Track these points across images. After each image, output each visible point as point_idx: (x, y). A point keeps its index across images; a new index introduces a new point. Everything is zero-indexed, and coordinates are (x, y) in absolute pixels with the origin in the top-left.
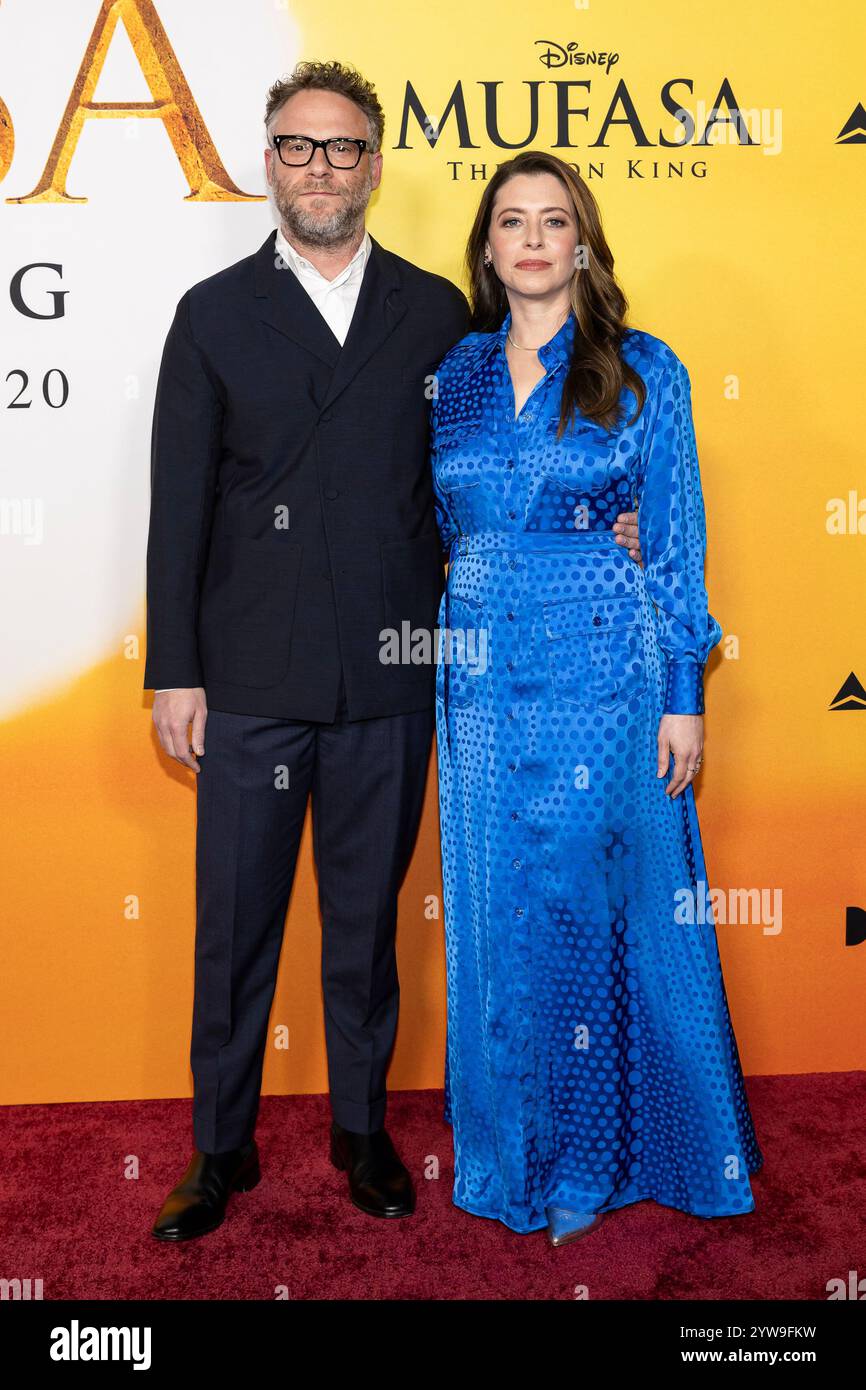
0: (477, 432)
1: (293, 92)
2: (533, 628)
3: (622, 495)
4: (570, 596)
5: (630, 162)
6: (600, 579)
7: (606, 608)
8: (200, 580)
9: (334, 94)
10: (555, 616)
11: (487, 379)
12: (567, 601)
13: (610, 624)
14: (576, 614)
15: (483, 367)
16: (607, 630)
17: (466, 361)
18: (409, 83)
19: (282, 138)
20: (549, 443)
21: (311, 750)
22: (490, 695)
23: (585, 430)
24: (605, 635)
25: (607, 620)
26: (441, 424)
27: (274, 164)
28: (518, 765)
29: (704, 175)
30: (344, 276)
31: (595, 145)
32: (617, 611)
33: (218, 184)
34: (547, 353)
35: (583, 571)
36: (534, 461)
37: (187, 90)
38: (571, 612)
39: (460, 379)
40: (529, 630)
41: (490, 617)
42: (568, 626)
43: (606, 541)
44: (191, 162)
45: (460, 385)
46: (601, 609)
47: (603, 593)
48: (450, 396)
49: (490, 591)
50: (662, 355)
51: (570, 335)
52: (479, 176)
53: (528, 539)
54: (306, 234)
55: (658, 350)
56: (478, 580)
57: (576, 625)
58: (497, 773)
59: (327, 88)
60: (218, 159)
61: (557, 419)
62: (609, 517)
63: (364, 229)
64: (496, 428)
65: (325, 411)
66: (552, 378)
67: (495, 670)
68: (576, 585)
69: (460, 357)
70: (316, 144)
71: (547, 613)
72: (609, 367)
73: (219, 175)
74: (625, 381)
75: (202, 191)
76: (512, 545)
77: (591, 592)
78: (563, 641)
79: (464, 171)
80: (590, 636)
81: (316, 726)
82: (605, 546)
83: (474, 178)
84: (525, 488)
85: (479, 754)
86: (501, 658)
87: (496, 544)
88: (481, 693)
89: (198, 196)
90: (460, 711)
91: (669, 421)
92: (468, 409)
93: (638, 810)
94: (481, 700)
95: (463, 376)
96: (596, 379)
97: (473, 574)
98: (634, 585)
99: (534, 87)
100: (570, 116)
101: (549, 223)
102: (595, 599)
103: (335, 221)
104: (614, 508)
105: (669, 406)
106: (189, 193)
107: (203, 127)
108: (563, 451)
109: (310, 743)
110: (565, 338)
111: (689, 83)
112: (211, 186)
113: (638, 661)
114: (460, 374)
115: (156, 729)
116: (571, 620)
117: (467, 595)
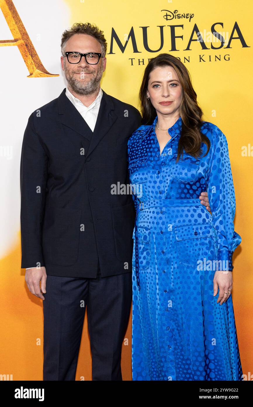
0: (145, 161)
1: (72, 35)
2: (171, 236)
3: (202, 184)
4: (185, 224)
5: (200, 56)
6: (196, 217)
7: (199, 228)
8: (42, 224)
9: (88, 35)
10: (179, 231)
11: (149, 142)
12: (184, 226)
13: (201, 234)
14: (187, 231)
15: (147, 137)
16: (200, 237)
17: (140, 136)
18: (113, 28)
19: (69, 53)
20: (173, 164)
21: (87, 289)
22: (156, 264)
23: (188, 158)
24: (199, 239)
25: (200, 233)
26: (131, 160)
27: (65, 63)
28: (168, 290)
29: (229, 60)
30: (93, 105)
31: (186, 50)
32: (203, 230)
33: (40, 70)
34: (172, 131)
35: (189, 214)
36: (168, 171)
37: (27, 34)
38: (186, 230)
39: (138, 143)
40: (169, 237)
41: (154, 233)
42: (184, 235)
43: (197, 202)
44: (29, 62)
45: (138, 145)
46: (197, 229)
47: (198, 222)
48: (134, 149)
49: (153, 223)
50: (216, 131)
51: (180, 124)
52: (141, 63)
53: (167, 202)
54: (78, 90)
55: (214, 128)
56: (148, 219)
57: (188, 235)
58: (160, 294)
59: (85, 33)
60: (40, 61)
61: (176, 155)
62: (197, 192)
63: (100, 87)
64: (153, 159)
65: (88, 157)
66: (174, 140)
67: (157, 254)
68: (187, 219)
69: (138, 134)
70: (82, 55)
71: (176, 230)
72: (196, 135)
73: (40, 66)
74: (203, 140)
75: (34, 74)
76: (161, 204)
77: (193, 222)
78: (183, 241)
79: (135, 62)
80: (193, 239)
81: (88, 280)
82: (197, 204)
83: (139, 64)
84: (165, 181)
85: (153, 287)
86: (159, 249)
87: (155, 204)
88: (152, 263)
89: (33, 75)
90: (143, 272)
91: (218, 155)
92: (141, 153)
93: (215, 307)
94: (153, 266)
95: (139, 141)
96: (192, 140)
97: (146, 217)
98: (209, 220)
99: (162, 28)
100: (176, 39)
101: (171, 86)
102: (195, 225)
103: (90, 84)
104: (200, 189)
105: (219, 150)
106: (29, 74)
107: (33, 49)
108: (179, 166)
109: (86, 287)
110: (179, 125)
111: (222, 24)
112: (37, 71)
113: (212, 249)
114: (138, 141)
115: (26, 284)
116: (185, 233)
117: (144, 225)
